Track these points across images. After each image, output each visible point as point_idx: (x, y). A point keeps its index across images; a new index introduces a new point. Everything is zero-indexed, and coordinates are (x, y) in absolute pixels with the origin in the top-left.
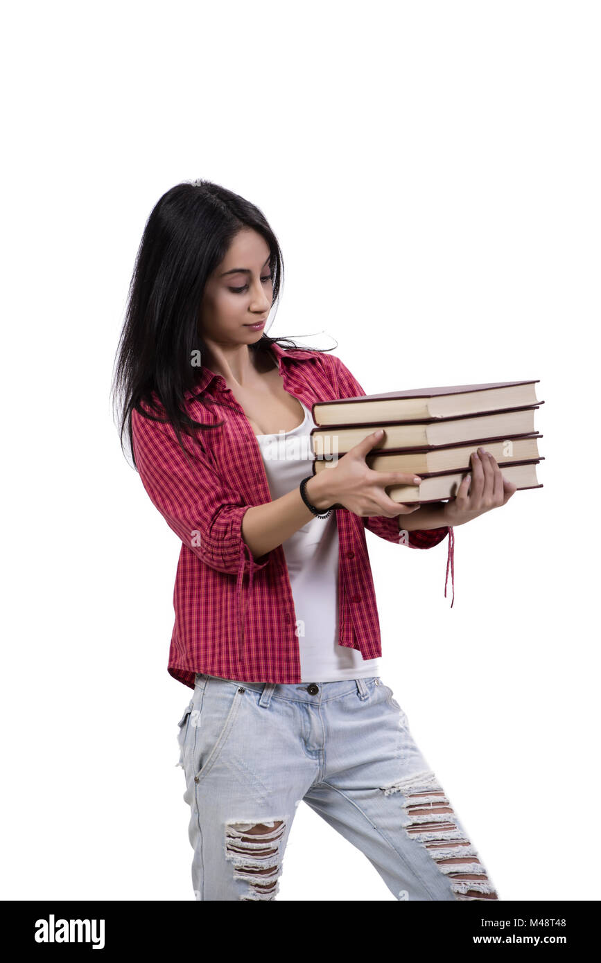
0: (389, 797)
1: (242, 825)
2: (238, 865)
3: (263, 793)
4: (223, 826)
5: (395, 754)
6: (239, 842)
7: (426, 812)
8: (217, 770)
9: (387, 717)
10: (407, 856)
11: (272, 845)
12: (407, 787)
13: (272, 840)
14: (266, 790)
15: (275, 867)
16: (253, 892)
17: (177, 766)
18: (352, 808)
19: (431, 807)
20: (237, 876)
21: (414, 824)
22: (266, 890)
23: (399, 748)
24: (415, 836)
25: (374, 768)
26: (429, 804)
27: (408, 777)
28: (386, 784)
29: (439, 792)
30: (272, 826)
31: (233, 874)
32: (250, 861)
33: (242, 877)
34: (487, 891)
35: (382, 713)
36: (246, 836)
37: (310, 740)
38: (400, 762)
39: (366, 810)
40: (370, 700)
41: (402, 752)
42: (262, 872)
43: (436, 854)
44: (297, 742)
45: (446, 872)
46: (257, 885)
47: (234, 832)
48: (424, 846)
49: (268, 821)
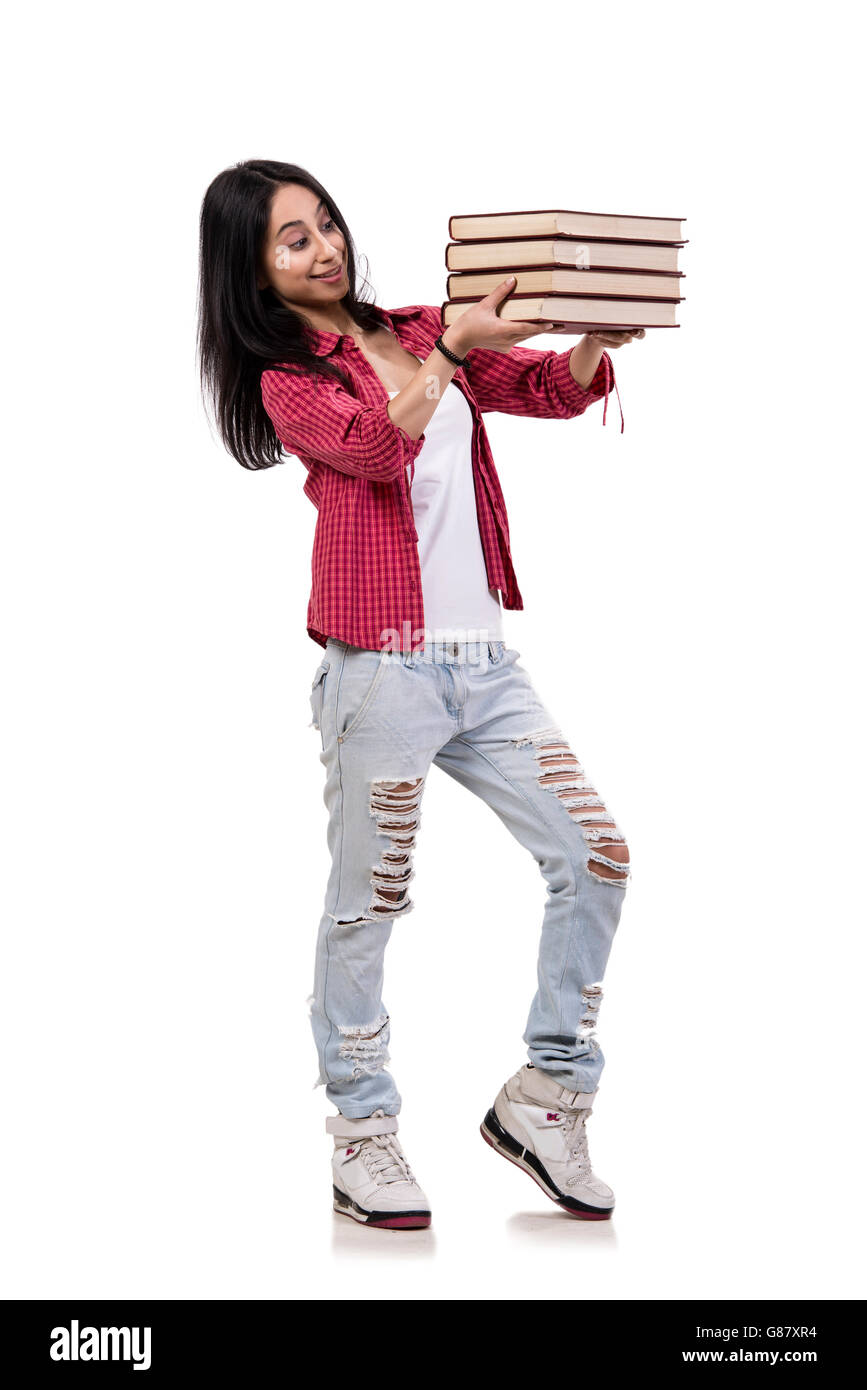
0: (520, 749)
1: (389, 783)
2: (382, 821)
3: (409, 753)
4: (369, 785)
5: (526, 708)
6: (384, 800)
7: (559, 762)
8: (363, 730)
9: (513, 675)
10: (539, 806)
11: (413, 801)
12: (539, 739)
13: (414, 796)
14: (411, 749)
15: (415, 822)
16: (395, 847)
17: (310, 726)
18: (483, 761)
19: (563, 758)
20: (381, 832)
21: (547, 775)
22: (407, 845)
23: (529, 704)
24: (547, 786)
25: (504, 722)
26: (560, 756)
27: (539, 730)
28: (518, 737)
29: (565, 745)
30: (415, 783)
31: (375, 830)
32: (393, 817)
33: (385, 833)
34: (617, 838)
35: (508, 674)
36: (390, 793)
37: (452, 701)
38: (530, 716)
39: (497, 762)
40: (501, 664)
41: (532, 707)
42: (404, 827)
43: (569, 803)
44: (440, 703)
45: (578, 820)
46: (398, 841)
47: (380, 791)
48: (556, 795)
49: (411, 780)
